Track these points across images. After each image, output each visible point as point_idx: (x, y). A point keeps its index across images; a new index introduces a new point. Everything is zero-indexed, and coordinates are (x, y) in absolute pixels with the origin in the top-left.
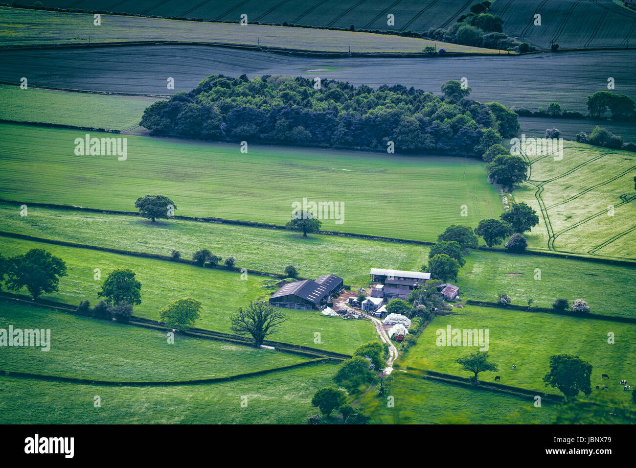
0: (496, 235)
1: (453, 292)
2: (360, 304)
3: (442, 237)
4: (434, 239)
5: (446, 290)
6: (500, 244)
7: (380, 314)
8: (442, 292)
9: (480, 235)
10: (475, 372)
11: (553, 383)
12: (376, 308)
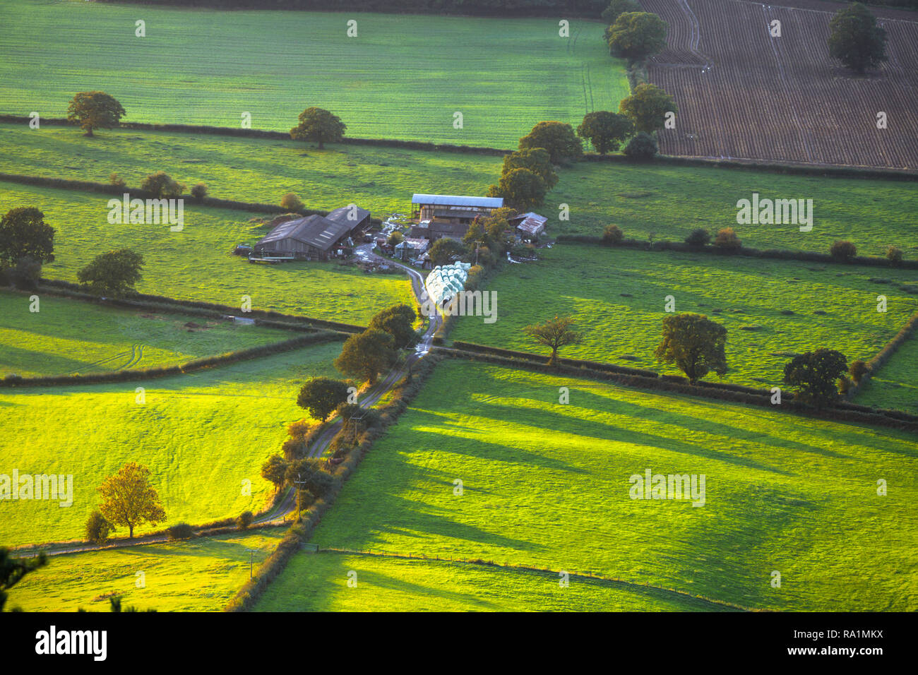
0: (611, 136)
1: (537, 224)
2: (393, 249)
3: (528, 142)
4: (515, 146)
5: (526, 223)
6: (617, 149)
7: (422, 262)
8: (519, 227)
9: (586, 137)
10: (552, 346)
11: (670, 358)
12: (417, 253)
